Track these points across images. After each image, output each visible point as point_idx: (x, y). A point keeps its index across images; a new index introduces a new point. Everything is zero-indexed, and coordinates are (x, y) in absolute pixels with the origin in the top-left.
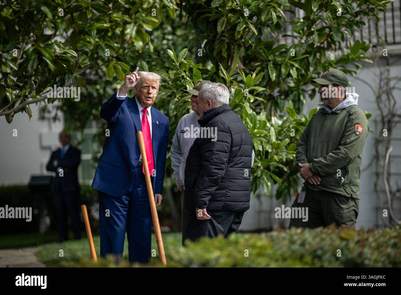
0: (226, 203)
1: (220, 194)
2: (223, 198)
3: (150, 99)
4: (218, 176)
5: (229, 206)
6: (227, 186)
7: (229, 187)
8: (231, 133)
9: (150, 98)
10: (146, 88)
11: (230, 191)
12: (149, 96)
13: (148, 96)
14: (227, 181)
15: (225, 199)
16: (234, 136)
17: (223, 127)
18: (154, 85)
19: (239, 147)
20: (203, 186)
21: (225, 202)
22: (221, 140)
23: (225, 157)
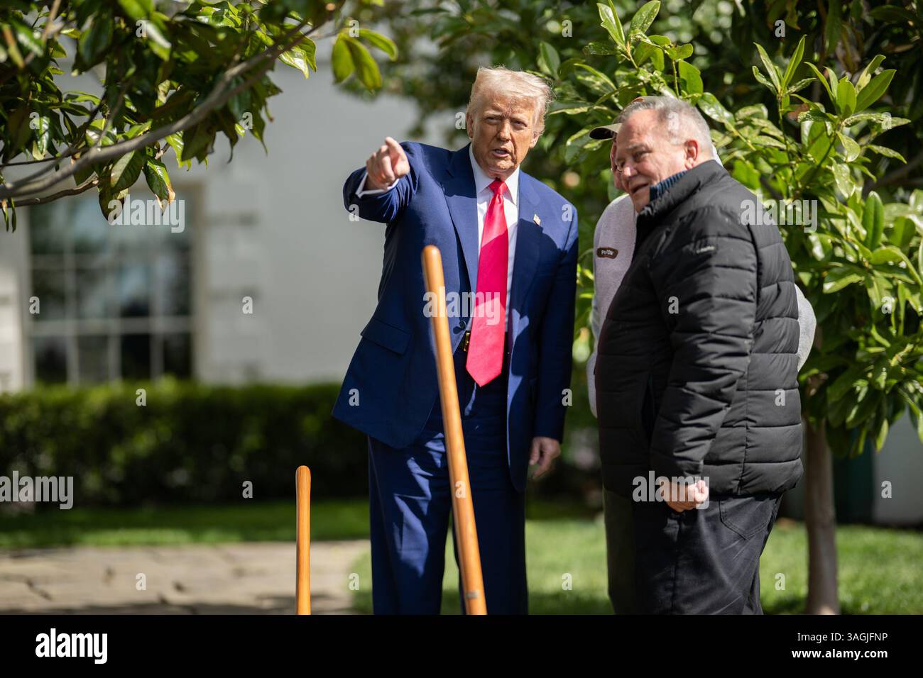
0: (750, 468)
1: (730, 440)
2: (738, 453)
3: (504, 156)
4: (730, 373)
5: (758, 476)
6: (751, 413)
7: (755, 415)
8: (753, 242)
9: (506, 151)
10: (495, 121)
11: (756, 429)
12: (502, 147)
13: (496, 147)
14: (751, 397)
15: (746, 455)
16: (764, 251)
17: (731, 223)
18: (519, 116)
19: (775, 286)
20: (688, 413)
21: (746, 464)
22: (731, 264)
23: (745, 316)
